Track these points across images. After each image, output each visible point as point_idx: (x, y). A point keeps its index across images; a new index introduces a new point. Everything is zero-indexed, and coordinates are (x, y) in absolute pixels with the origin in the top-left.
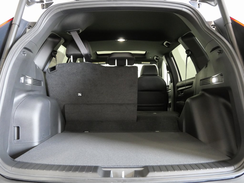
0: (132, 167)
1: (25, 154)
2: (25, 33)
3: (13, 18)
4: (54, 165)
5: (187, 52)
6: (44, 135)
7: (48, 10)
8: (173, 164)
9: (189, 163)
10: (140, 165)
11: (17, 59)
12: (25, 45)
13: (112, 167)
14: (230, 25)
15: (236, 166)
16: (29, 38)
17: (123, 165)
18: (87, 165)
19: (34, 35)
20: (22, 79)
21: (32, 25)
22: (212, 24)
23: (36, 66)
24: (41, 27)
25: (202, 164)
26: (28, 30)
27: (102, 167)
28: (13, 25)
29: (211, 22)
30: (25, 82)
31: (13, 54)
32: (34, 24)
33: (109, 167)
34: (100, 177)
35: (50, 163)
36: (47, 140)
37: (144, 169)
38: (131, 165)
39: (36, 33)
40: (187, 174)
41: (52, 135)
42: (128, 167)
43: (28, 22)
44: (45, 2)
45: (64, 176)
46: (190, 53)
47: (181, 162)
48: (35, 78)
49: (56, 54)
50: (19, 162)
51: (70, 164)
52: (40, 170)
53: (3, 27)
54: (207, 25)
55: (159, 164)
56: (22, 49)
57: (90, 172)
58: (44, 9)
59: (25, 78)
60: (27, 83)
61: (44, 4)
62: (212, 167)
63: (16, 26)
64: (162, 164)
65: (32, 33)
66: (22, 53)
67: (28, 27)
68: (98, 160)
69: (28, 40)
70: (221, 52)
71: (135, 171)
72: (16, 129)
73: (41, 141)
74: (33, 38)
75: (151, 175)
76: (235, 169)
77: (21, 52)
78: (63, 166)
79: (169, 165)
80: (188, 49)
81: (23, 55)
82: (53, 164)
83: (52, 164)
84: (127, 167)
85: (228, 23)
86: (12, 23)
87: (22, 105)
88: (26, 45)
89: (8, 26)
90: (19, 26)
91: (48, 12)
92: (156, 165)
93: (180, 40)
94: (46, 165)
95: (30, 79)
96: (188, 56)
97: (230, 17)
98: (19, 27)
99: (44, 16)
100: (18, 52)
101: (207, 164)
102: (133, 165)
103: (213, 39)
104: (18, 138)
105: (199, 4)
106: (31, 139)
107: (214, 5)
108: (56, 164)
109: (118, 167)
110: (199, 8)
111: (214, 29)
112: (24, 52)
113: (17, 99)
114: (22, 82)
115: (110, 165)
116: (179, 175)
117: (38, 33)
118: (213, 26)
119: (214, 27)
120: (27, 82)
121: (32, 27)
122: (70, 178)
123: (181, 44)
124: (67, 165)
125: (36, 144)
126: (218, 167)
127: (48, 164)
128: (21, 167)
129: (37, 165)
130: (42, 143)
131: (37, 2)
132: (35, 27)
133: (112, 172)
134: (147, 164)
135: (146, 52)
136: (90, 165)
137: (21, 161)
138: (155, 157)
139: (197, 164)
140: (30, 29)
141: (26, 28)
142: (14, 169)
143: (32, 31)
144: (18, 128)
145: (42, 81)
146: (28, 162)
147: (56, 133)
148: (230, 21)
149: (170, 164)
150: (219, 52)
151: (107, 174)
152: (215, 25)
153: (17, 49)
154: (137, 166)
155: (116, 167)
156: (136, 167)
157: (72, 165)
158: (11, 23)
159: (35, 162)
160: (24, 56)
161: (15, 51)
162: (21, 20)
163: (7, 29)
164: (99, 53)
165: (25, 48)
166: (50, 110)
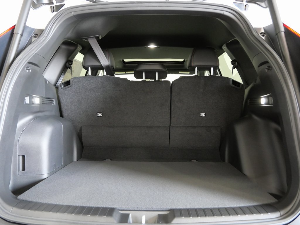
0: (155, 210)
1: (30, 190)
2: (31, 43)
3: (15, 26)
4: (63, 206)
5: (233, 63)
6: (55, 165)
7: (58, 15)
8: (205, 207)
9: (226, 206)
10: (165, 207)
11: (19, 76)
12: (29, 59)
13: (131, 209)
14: (283, 34)
15: (283, 212)
16: (35, 50)
17: (144, 207)
18: (102, 206)
19: (41, 47)
20: (27, 100)
21: (38, 34)
22: (261, 32)
23: (46, 80)
24: (49, 36)
25: (241, 208)
26: (34, 39)
27: (120, 209)
28: (15, 35)
29: (260, 29)
30: (31, 103)
31: (14, 71)
32: (42, 31)
33: (128, 209)
34: (115, 222)
35: (58, 203)
36: (59, 171)
37: (169, 213)
38: (155, 207)
39: (44, 43)
40: (221, 221)
41: (65, 165)
42: (151, 210)
43: (33, 29)
44: (55, 4)
45: (73, 220)
46: (237, 64)
47: (215, 205)
48: (44, 96)
49: (72, 64)
50: (22, 201)
51: (82, 205)
52: (45, 211)
53: (4, 36)
54: (254, 33)
55: (188, 207)
56: (26, 65)
57: (104, 216)
58: (53, 12)
59: (31, 97)
60: (33, 104)
61: (54, 6)
62: (252, 213)
63: (19, 36)
64: (192, 207)
65: (38, 44)
66: (26, 69)
67: (34, 36)
68: (115, 200)
69: (33, 52)
70: (270, 68)
71: (159, 215)
72: (21, 158)
73: (52, 173)
74: (40, 50)
75: (176, 221)
76: (281, 216)
77: (24, 67)
78: (74, 206)
79: (200, 209)
80: (234, 58)
81: (27, 71)
82: (62, 204)
83: (60, 204)
84: (149, 209)
85: (280, 32)
86: (14, 32)
87: (28, 129)
88: (31, 59)
89: (9, 36)
90: (22, 35)
91: (58, 17)
92: (184, 207)
93: (224, 47)
94: (53, 204)
95: (38, 97)
96: (234, 68)
97: (283, 24)
98: (22, 37)
99: (54, 22)
100: (20, 68)
101: (248, 207)
102: (157, 207)
103: (261, 52)
104: (24, 169)
105: (246, 6)
106: (40, 170)
107: (265, 7)
108: (65, 204)
109: (139, 209)
110: (246, 10)
111: (263, 38)
112: (29, 67)
113: (20, 123)
114: (27, 103)
115: (130, 207)
116: (211, 221)
117: (45, 43)
118: (262, 34)
119: (263, 36)
120: (33, 102)
121: (39, 35)
122: (80, 222)
123: (225, 52)
124: (78, 205)
125: (45, 176)
126: (259, 212)
127: (55, 203)
128: (23, 208)
129: (42, 204)
130: (53, 175)
131: (46, 4)
132: (42, 36)
133: (130, 215)
134: (174, 207)
135: (184, 60)
136: (105, 206)
137: (24, 199)
138: (185, 196)
139: (235, 207)
140: (36, 38)
141: (31, 37)
142: (15, 209)
143: (39, 41)
144: (24, 157)
145: (54, 98)
146: (33, 200)
147: (71, 161)
148: (282, 29)
149: (202, 207)
150: (267, 68)
151: (124, 218)
152: (265, 33)
153: (19, 64)
154: (162, 208)
155: (137, 209)
156: (160, 209)
157: (84, 205)
158: (12, 32)
159: (41, 201)
160: (29, 72)
161: (16, 67)
162: (25, 27)
163: (7, 40)
164: (126, 60)
165: (29, 63)
166: (62, 134)
